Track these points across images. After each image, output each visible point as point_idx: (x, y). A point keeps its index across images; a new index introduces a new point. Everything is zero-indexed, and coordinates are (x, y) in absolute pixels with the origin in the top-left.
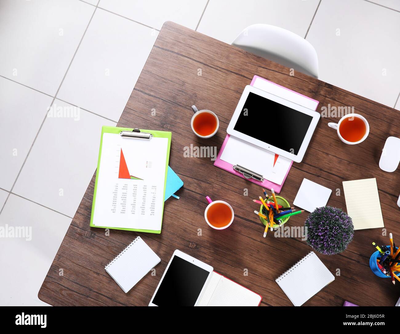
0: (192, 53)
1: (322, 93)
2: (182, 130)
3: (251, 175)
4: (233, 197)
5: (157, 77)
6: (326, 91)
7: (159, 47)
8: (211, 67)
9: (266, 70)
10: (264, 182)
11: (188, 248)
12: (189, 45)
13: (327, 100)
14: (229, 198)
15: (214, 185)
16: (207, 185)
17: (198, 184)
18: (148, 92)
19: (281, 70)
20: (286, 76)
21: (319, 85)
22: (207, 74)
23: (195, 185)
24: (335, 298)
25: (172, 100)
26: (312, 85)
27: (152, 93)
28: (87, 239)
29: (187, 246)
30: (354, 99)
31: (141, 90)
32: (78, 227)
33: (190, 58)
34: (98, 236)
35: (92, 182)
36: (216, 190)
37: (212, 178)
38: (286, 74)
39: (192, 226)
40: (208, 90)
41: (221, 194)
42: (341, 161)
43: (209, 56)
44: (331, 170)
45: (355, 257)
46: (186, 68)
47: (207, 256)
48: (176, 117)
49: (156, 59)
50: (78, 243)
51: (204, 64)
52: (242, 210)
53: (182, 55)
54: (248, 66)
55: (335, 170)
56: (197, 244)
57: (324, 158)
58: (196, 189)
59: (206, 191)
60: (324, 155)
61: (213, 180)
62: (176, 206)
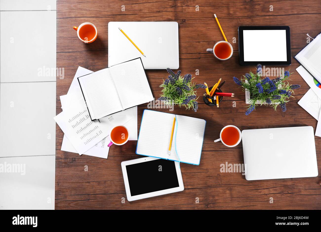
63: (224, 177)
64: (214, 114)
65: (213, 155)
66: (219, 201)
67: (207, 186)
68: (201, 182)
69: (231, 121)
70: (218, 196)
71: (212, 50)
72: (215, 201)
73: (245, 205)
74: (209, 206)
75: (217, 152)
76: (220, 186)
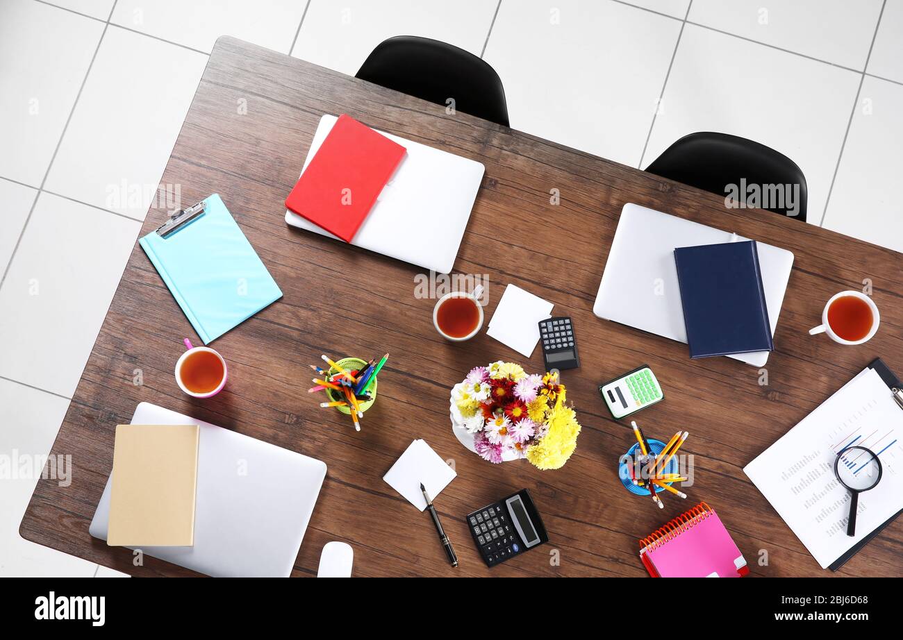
0: (269, 89)
1: (495, 142)
2: (260, 222)
4: (354, 330)
5: (211, 133)
6: (502, 138)
7: (211, 82)
8: (303, 110)
9: (398, 109)
11: (283, 424)
12: (262, 74)
13: (504, 154)
14: (349, 332)
15: (323, 312)
16: (310, 313)
17: (293, 313)
18: (195, 160)
19: (424, 108)
20: (433, 118)
21: (489, 130)
22: (297, 123)
23: (289, 314)
24: (537, 486)
25: (240, 172)
26: (478, 130)
27: (203, 162)
28: (103, 425)
29: (281, 422)
30: (549, 150)
31: (184, 157)
32: (85, 405)
33: (267, 98)
34: (121, 417)
35: (105, 324)
36: (326, 320)
37: (316, 301)
38: (433, 113)
39: (287, 385)
40: (300, 150)
41: (334, 327)
42: (534, 255)
43: (298, 92)
44: (518, 272)
46: (260, 114)
47: (316, 436)
48: (248, 201)
49: (207, 102)
50: (87, 433)
51: (292, 106)
52: (372, 352)
53: (252, 93)
54: (367, 105)
55: (525, 271)
56: (298, 417)
57: (506, 251)
58: (291, 322)
59: (309, 323)
60: (506, 248)
61: (320, 304)
62: (258, 353)
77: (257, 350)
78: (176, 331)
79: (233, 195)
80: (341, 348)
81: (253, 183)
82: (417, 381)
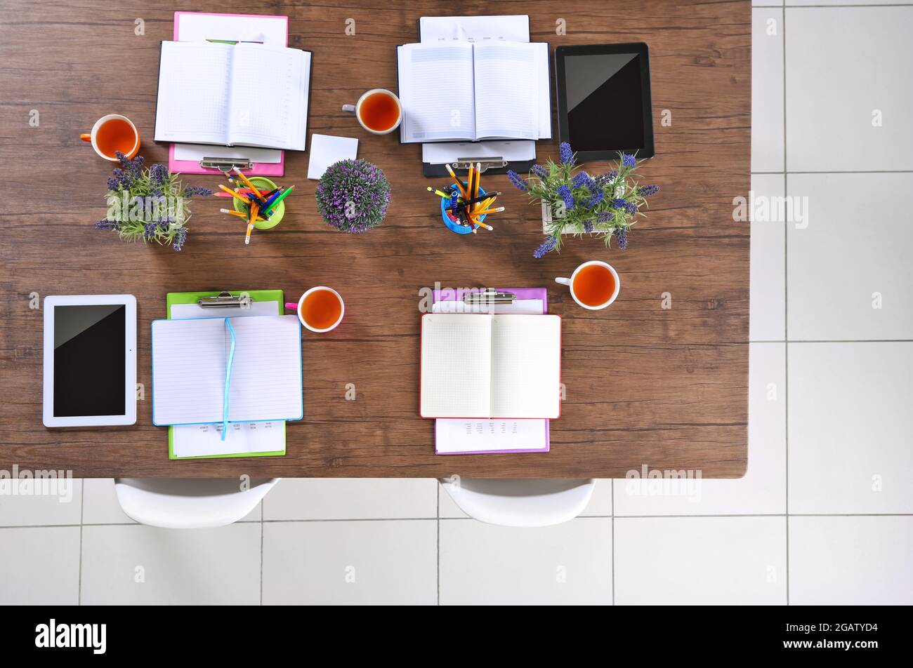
0: (63, 14)
3: (231, 165)
8: (100, 24)
10: (253, 167)
13: (298, 8)
14: (213, 212)
18: (19, 100)
22: (99, 38)
25: (64, 100)
27: (27, 100)
28: (22, 360)
31: (7, 101)
33: (63, 22)
40: (112, 62)
41: (199, 212)
43: (91, 8)
45: (426, 222)
46: (63, 40)
48: (80, 123)
49: (8, 43)
50: (10, 372)
51: (91, 24)
57: (327, 97)
60: (327, 94)
62: (138, 255)
63: (373, 399)
64: (356, 256)
65: (349, 350)
66: (357, 453)
67: (331, 419)
68: (319, 410)
69: (397, 273)
70: (356, 441)
71: (355, 109)
72: (349, 452)
73: (417, 463)
74: (334, 464)
75: (358, 343)
76: (363, 419)
77: (136, 253)
78: (57, 260)
79: (64, 122)
80: (209, 228)
81: (79, 105)
82: (287, 235)
